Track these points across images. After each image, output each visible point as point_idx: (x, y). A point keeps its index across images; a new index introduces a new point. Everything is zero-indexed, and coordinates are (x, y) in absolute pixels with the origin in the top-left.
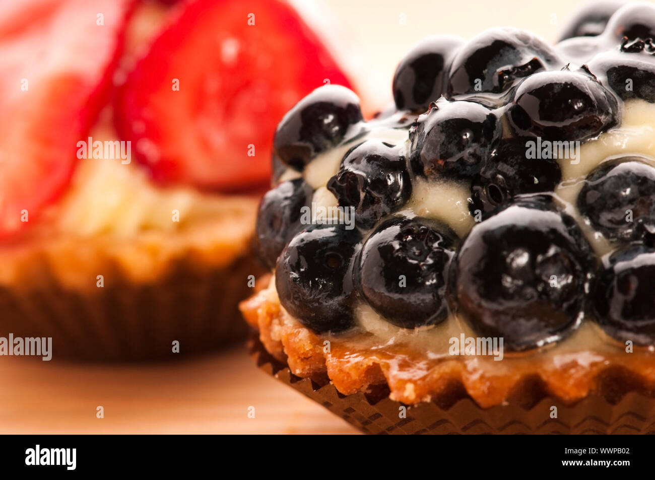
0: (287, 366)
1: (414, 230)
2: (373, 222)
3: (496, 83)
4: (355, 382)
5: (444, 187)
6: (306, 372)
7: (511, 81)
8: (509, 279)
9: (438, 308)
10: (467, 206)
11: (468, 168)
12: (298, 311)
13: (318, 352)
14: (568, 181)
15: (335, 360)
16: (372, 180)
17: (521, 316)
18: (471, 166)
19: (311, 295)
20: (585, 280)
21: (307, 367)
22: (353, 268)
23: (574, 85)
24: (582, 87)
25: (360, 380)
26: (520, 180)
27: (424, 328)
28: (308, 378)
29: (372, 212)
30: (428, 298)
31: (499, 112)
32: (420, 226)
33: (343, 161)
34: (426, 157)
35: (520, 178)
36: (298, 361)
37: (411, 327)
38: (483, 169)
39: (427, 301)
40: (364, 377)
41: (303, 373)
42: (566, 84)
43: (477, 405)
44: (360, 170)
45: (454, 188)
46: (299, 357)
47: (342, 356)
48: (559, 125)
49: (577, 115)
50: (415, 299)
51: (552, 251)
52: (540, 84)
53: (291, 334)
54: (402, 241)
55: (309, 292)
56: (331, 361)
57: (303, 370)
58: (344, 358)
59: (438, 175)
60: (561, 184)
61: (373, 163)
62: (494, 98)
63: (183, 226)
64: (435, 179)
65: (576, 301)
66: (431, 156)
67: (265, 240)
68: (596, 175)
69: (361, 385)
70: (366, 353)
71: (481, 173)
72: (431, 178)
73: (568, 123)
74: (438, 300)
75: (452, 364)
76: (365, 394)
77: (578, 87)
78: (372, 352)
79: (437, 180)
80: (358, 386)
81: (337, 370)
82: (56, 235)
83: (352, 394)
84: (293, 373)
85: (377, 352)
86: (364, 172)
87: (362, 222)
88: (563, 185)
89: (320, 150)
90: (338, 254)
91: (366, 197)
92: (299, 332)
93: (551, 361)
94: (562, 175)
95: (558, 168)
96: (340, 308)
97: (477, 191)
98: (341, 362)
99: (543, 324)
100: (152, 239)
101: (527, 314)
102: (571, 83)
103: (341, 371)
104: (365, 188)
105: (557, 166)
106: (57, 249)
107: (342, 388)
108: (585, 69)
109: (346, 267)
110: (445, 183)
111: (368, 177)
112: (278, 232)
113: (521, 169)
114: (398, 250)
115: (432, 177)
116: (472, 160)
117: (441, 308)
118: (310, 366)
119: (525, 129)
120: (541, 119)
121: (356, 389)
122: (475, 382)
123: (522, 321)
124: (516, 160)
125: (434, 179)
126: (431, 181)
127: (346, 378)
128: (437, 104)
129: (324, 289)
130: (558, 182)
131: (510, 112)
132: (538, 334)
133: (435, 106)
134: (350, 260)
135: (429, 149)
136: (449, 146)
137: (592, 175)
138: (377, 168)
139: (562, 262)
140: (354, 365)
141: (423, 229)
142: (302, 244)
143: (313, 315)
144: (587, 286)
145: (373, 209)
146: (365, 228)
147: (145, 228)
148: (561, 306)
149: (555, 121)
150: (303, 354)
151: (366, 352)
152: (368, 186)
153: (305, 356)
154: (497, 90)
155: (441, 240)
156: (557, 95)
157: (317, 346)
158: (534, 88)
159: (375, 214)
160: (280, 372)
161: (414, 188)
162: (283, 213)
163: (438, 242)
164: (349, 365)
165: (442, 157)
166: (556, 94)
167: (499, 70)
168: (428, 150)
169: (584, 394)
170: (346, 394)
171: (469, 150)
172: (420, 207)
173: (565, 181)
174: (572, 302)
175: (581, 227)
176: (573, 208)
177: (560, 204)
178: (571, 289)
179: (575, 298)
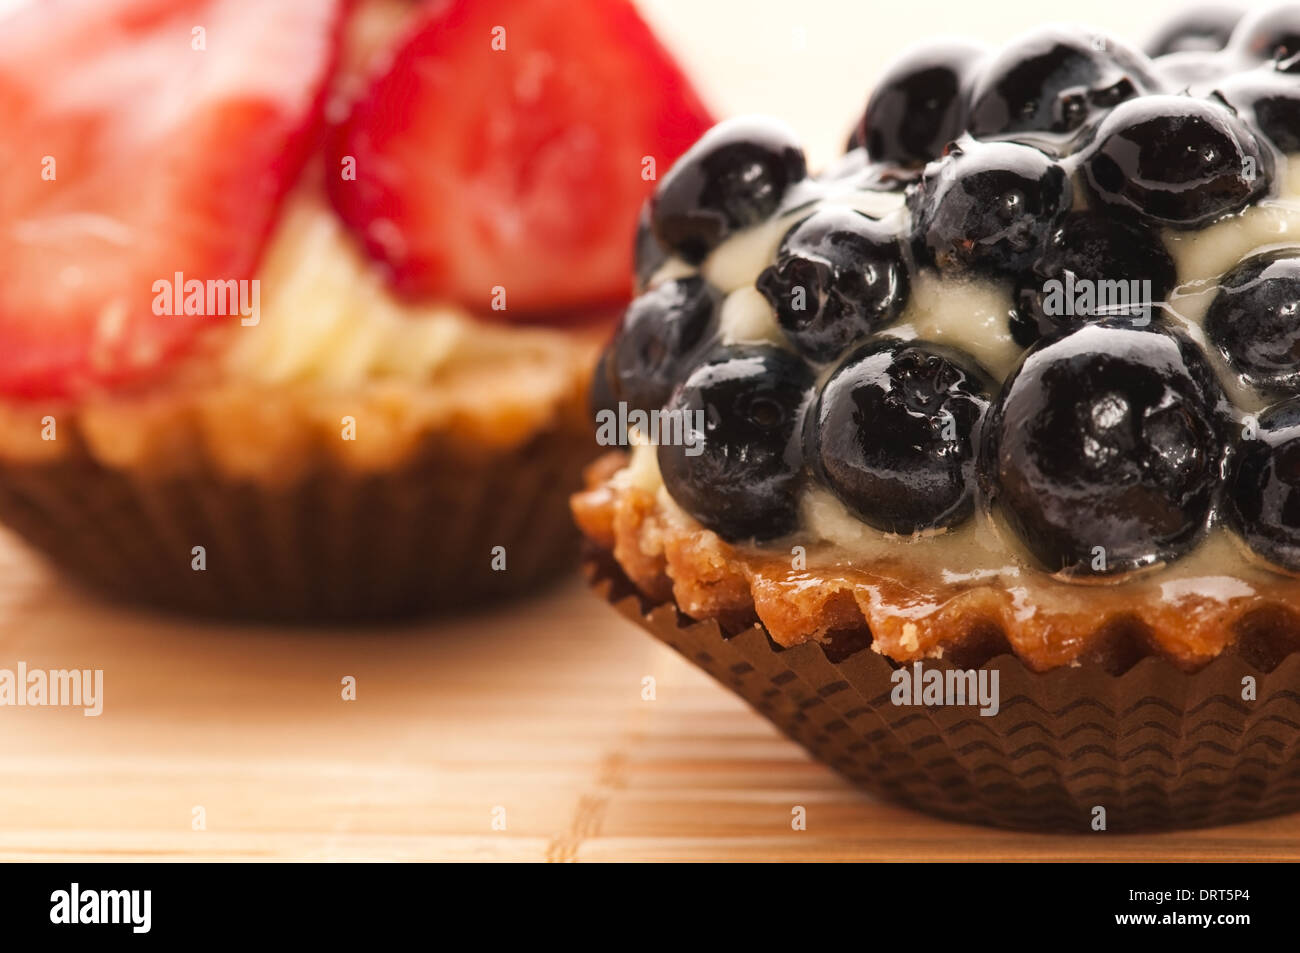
0: (672, 599)
1: (917, 361)
2: (836, 349)
3: (1058, 115)
4: (804, 623)
5: (969, 290)
6: (708, 609)
7: (1083, 113)
8: (1094, 445)
9: (957, 497)
10: (1006, 325)
11: (1015, 257)
12: (699, 499)
13: (734, 571)
14: (1188, 285)
15: (769, 584)
16: (841, 274)
17: (1111, 511)
18: (1020, 253)
19: (726, 472)
20: (1221, 456)
21: (712, 600)
22: (804, 428)
23: (1205, 120)
24: (1219, 124)
25: (815, 620)
27: (930, 533)
28: (713, 619)
29: (837, 330)
30: (942, 478)
31: (1069, 164)
32: (928, 355)
33: (785, 241)
34: (941, 234)
36: (696, 588)
37: (906, 531)
38: (1038, 262)
39: (940, 484)
40: (822, 614)
41: (704, 609)
42: (1192, 118)
43: (1028, 666)
44: (821, 255)
45: (986, 291)
46: (698, 582)
47: (782, 577)
48: (1176, 189)
49: (1210, 171)
50: (917, 480)
51: (1168, 402)
52: (1144, 116)
53: (685, 541)
54: (896, 377)
55: (723, 467)
56: (762, 586)
57: (703, 604)
58: (786, 581)
59: (960, 268)
60: (1176, 289)
61: (843, 244)
62: (1055, 141)
63: (442, 374)
64: (954, 276)
65: (1204, 490)
66: (952, 232)
67: (632, 381)
68: (1239, 278)
69: (813, 630)
70: (825, 573)
71: (1034, 268)
72: (948, 273)
73: (1193, 185)
74: (959, 483)
75: (984, 593)
76: (822, 644)
77: (1212, 123)
78: (836, 571)
79: (959, 276)
80: (808, 630)
81: (774, 600)
82: (219, 380)
83: (796, 645)
84: (683, 610)
85: (845, 571)
86: (828, 258)
87: (816, 349)
88: (1179, 293)
89: (738, 225)
90: (775, 403)
91: (829, 303)
92: (700, 537)
93: (1160, 592)
94: (1178, 276)
95: (1170, 263)
96: (776, 496)
97: (1027, 298)
98: (781, 586)
99: (1147, 527)
100: (392, 392)
101: (1122, 508)
102: (1201, 117)
103: (781, 601)
104: (829, 288)
105: (1170, 261)
106: (219, 405)
107: (780, 634)
108: (1218, 96)
109: (791, 425)
110: (971, 281)
111: (834, 268)
112: (658, 366)
113: (1107, 262)
114: (890, 394)
115: (949, 270)
116: (1021, 244)
117: (963, 496)
118: (717, 598)
119: (1115, 191)
120: (1144, 177)
121: (806, 635)
122: (1025, 624)
123: (1113, 520)
124: (1099, 246)
125: (953, 273)
126: (947, 277)
127: (789, 614)
128: (960, 146)
129: (750, 461)
130: (1171, 288)
131: (1088, 165)
132: (1136, 545)
133: (957, 148)
134: (795, 413)
135: (947, 220)
136: (984, 217)
137: (1232, 277)
138: (850, 253)
139: (1182, 424)
140: (805, 593)
141: (932, 360)
142: (710, 384)
143: (727, 506)
144: (1223, 465)
145: (839, 326)
146: (820, 360)
147: (378, 372)
148: (1179, 499)
149: (1170, 181)
150: (705, 575)
151: (825, 571)
152: (835, 283)
153: (711, 580)
154: (1059, 128)
155: (963, 379)
156: (1175, 135)
157: (733, 561)
158: (1134, 123)
159: (843, 334)
160: (657, 611)
161: (914, 289)
162: (669, 332)
163: (958, 383)
164: (796, 591)
165: (970, 236)
166: (1172, 133)
167: (1065, 94)
168: (945, 223)
169: (1217, 652)
170: (785, 646)
171: (1017, 227)
172: (926, 324)
173: (1183, 286)
174: (1197, 491)
175: (1213, 364)
176: (1201, 332)
177: (1177, 322)
178: (1195, 471)
179: (1203, 485)
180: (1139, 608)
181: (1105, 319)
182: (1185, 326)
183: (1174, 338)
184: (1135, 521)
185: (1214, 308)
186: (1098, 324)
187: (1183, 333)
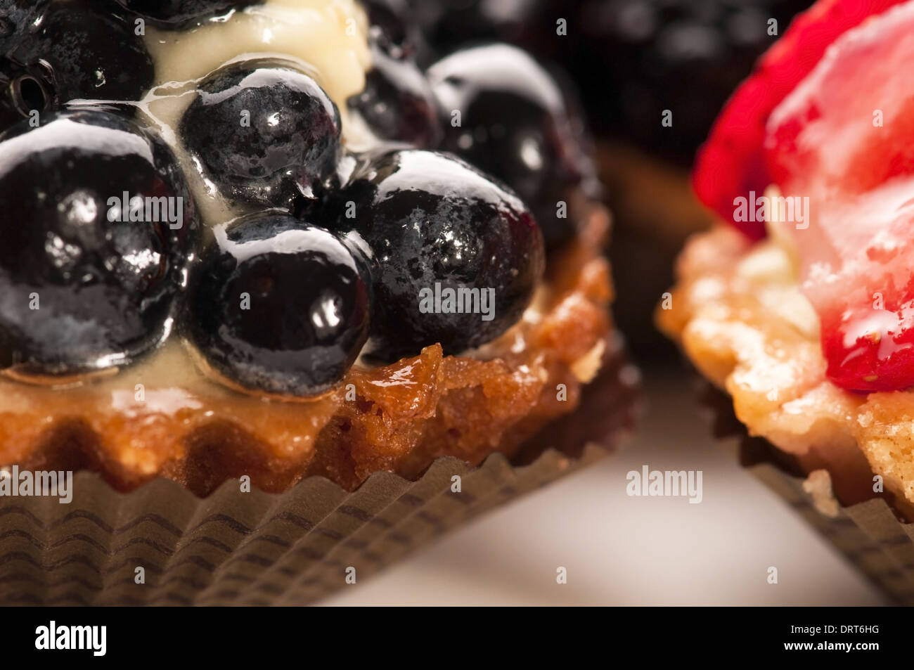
8: (58, 242)
14: (165, 86)
17: (68, 312)
20: (182, 263)
26: (84, 74)
35: (81, 70)
60: (153, 90)
65: (164, 298)
68: (217, 84)
88: (156, 93)
93: (110, 399)
94: (156, 76)
95: (149, 62)
101: (79, 310)
105: (149, 59)
123: (69, 320)
124: (78, 38)
130: (148, 88)
137: (212, 82)
144: (185, 272)
148: (138, 304)
173: (160, 87)
174: (158, 298)
175: (184, 169)
176: (175, 135)
177: (150, 123)
178: (157, 277)
179: (164, 291)
180: (87, 414)
181: (79, 114)
182: (160, 128)
183: (146, 139)
184: (91, 324)
185: (190, 112)
186: (71, 119)
187: (157, 135)
